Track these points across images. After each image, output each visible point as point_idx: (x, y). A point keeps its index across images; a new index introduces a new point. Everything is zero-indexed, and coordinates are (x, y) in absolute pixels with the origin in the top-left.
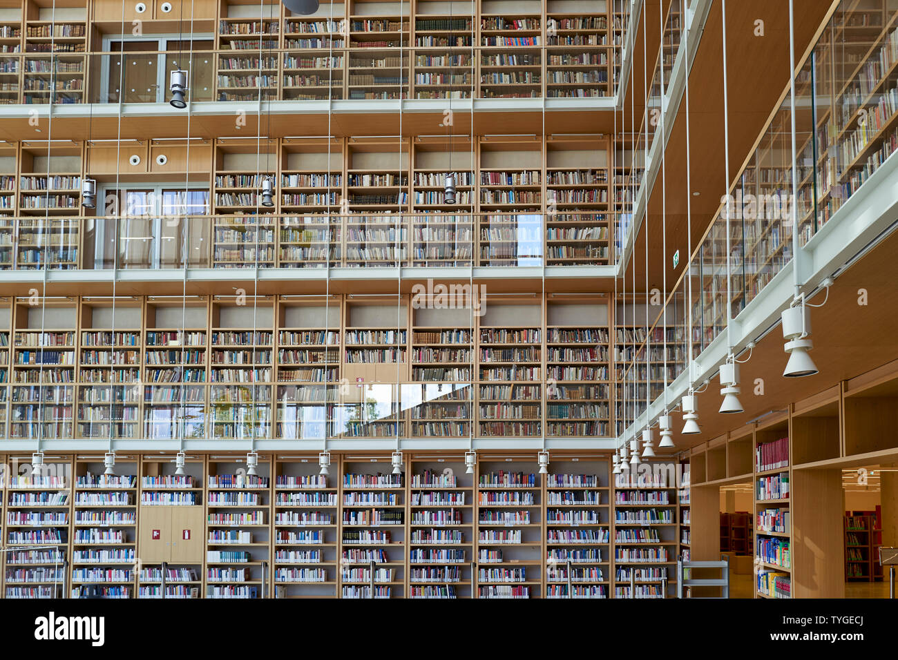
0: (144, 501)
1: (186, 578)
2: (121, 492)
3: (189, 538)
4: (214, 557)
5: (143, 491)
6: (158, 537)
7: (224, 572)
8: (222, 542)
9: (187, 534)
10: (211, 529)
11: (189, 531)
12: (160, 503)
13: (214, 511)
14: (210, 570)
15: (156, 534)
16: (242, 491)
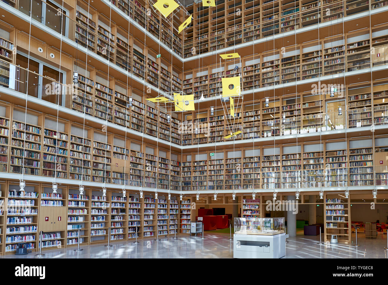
0: (42, 204)
1: (59, 237)
2: (31, 200)
3: (61, 220)
4: (70, 228)
5: (42, 200)
6: (48, 220)
7: (73, 233)
8: (73, 221)
9: (60, 218)
10: (69, 216)
11: (61, 217)
12: (49, 205)
13: (69, 208)
14: (68, 233)
15: (47, 219)
16: (80, 201)
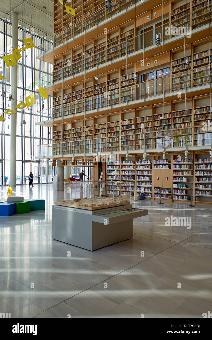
0: (154, 168)
1: (167, 192)
2: (148, 165)
3: (167, 180)
4: (175, 186)
5: (154, 165)
6: (158, 179)
7: (178, 191)
8: (178, 181)
9: (167, 178)
10: (174, 177)
11: (167, 177)
12: (159, 168)
13: (175, 171)
14: (174, 190)
15: (158, 178)
16: (183, 164)
